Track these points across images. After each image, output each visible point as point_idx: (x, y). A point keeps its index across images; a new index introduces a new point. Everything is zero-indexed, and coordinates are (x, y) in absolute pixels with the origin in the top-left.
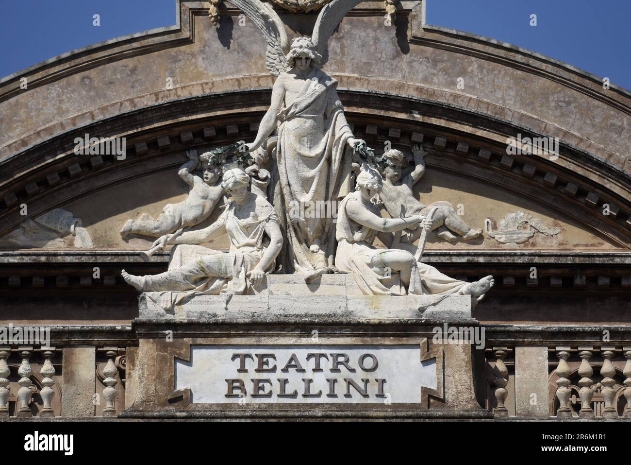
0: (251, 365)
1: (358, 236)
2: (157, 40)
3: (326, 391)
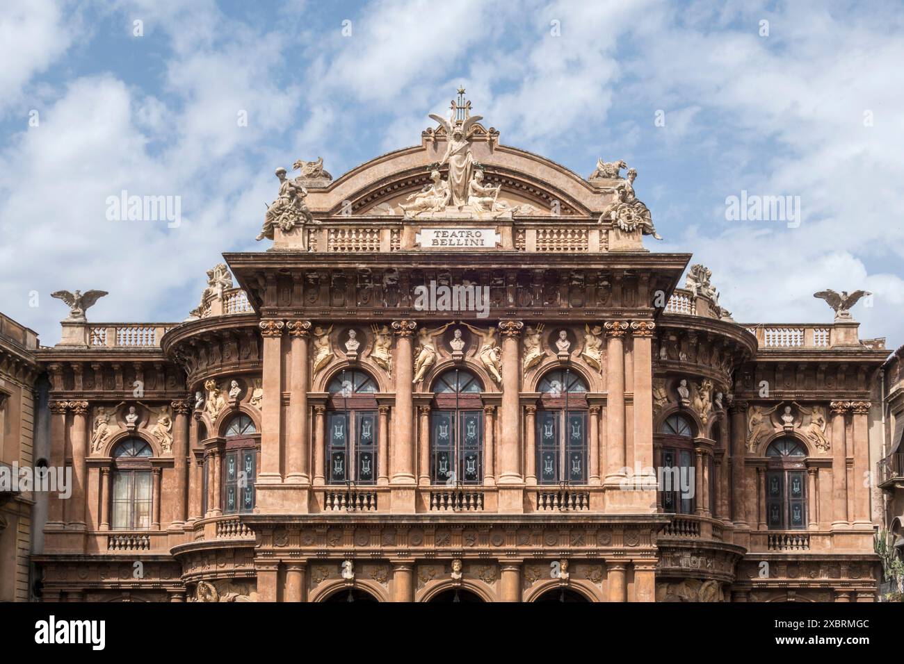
0: (441, 235)
1: (475, 194)
2: (415, 149)
3: (464, 243)
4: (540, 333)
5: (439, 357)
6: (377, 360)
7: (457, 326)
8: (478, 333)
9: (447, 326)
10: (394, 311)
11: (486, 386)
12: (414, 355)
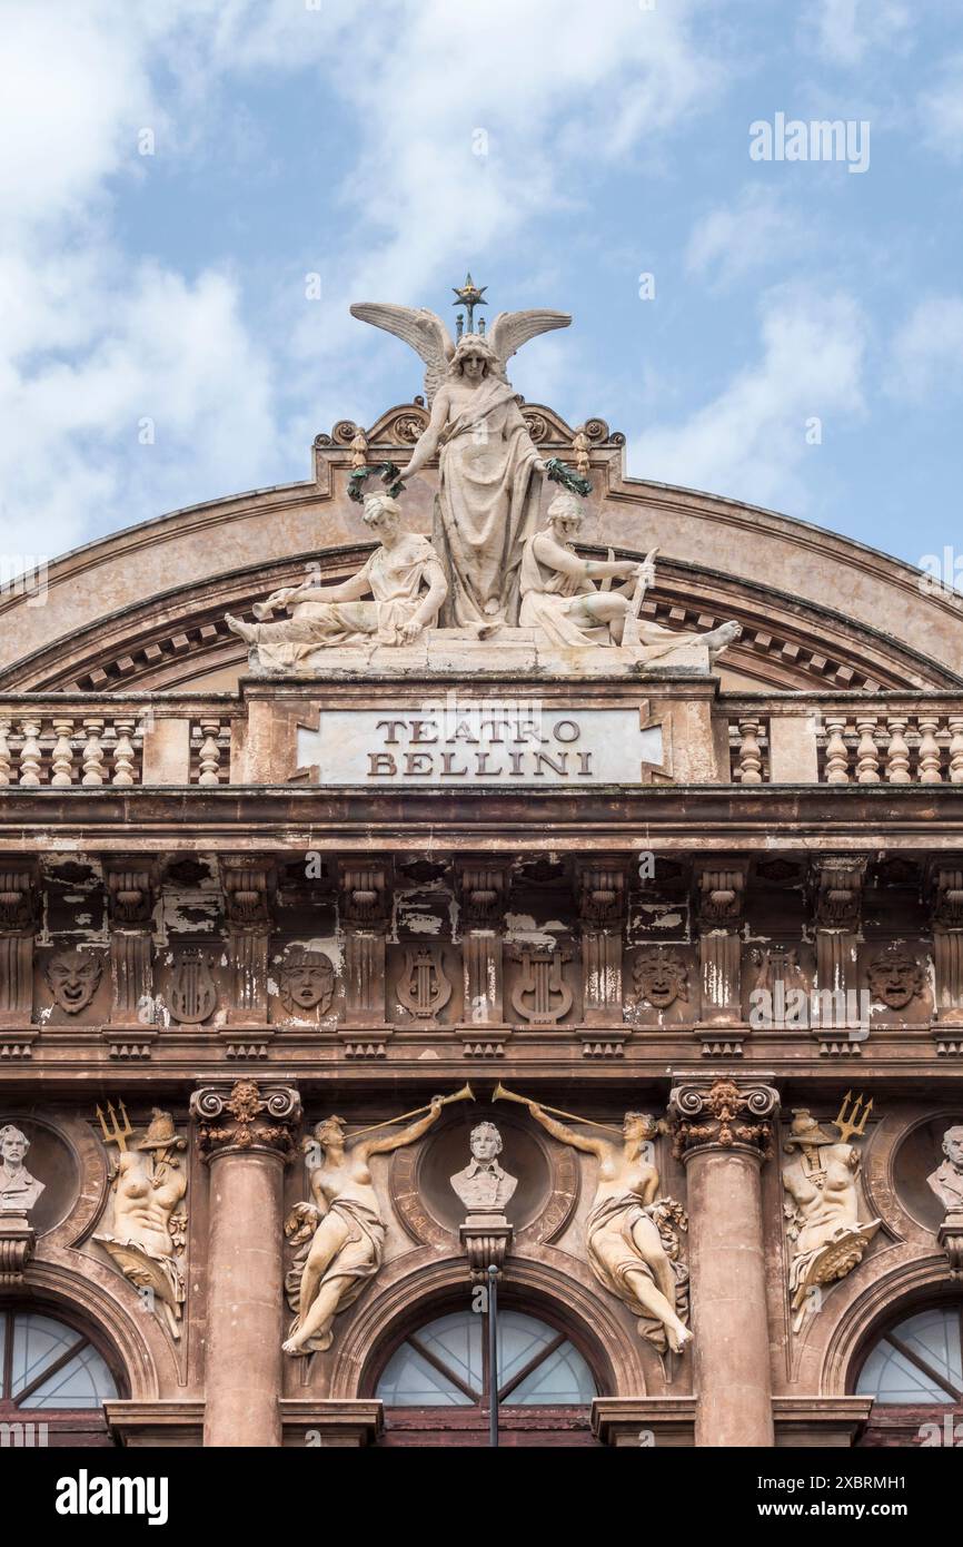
0: (405, 736)
1: (550, 585)
2: (287, 496)
4: (852, 1139)
5: (401, 1246)
6: (121, 1257)
7: (483, 1105)
8: (578, 1139)
9: (436, 1105)
10: (201, 1042)
11: (617, 1370)
12: (289, 1238)
